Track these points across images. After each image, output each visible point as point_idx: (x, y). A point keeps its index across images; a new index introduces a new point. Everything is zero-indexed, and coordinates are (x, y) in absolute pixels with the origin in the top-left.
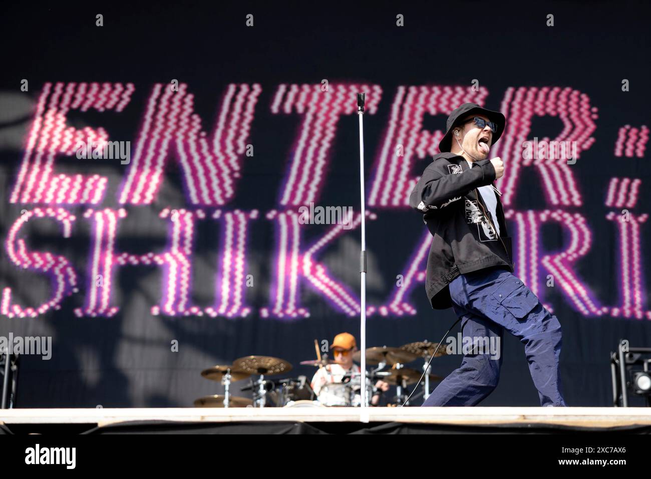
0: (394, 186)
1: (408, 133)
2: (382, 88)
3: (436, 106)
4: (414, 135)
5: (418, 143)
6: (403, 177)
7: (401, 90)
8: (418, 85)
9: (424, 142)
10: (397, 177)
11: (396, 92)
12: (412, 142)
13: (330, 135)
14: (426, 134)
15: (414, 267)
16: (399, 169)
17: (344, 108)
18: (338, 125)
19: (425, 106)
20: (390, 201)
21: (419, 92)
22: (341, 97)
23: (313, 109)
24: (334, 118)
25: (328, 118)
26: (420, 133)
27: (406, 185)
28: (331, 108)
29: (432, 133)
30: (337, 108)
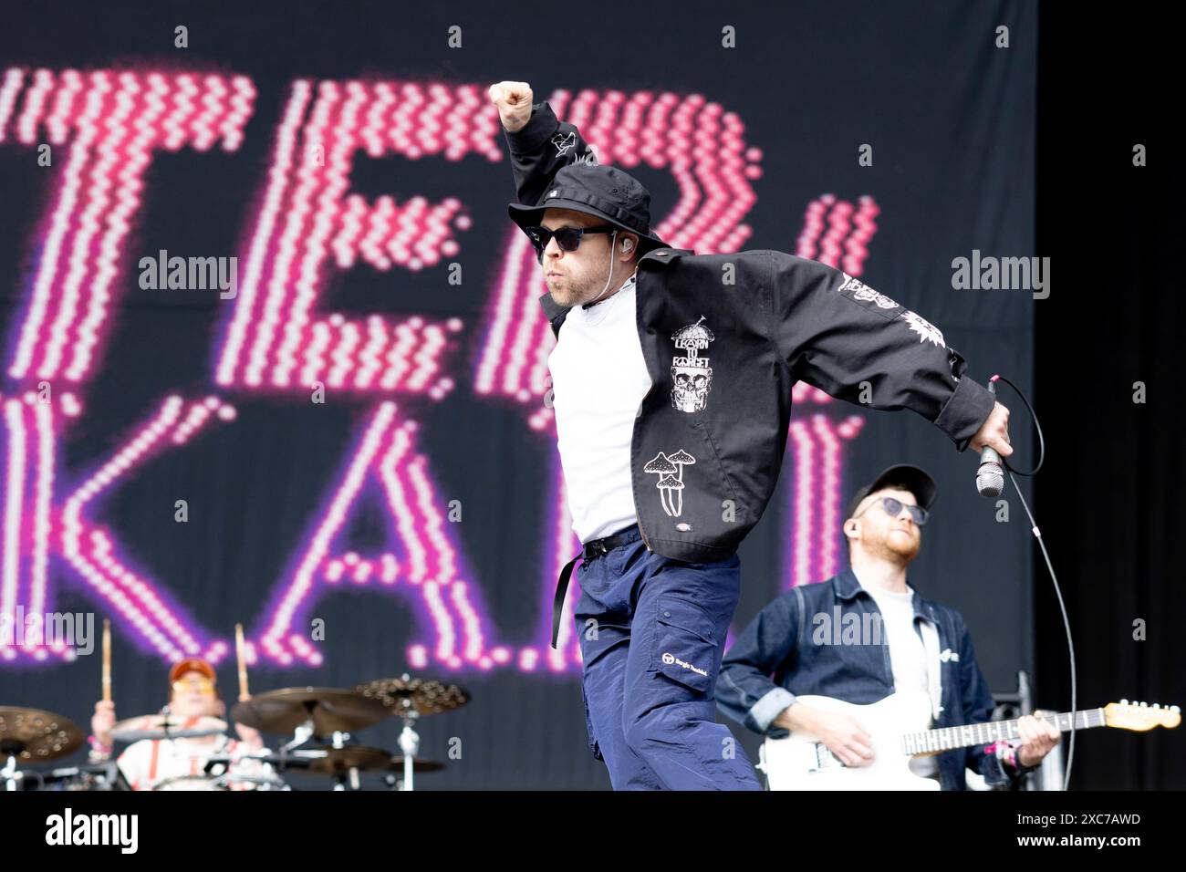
0: (279, 335)
1: (314, 202)
2: (256, 84)
3: (383, 134)
4: (328, 207)
5: (337, 227)
6: (299, 315)
7: (301, 90)
8: (341, 77)
9: (352, 226)
10: (285, 313)
11: (287, 95)
12: (323, 225)
13: (129, 202)
14: (357, 204)
15: (320, 544)
16: (291, 293)
17: (162, 134)
18: (147, 175)
19: (355, 133)
20: (267, 373)
21: (344, 96)
22: (155, 105)
23: (88, 133)
24: (139, 159)
25: (124, 159)
26: (342, 202)
27: (307, 335)
28: (132, 133)
29: (371, 204)
30: (146, 135)
